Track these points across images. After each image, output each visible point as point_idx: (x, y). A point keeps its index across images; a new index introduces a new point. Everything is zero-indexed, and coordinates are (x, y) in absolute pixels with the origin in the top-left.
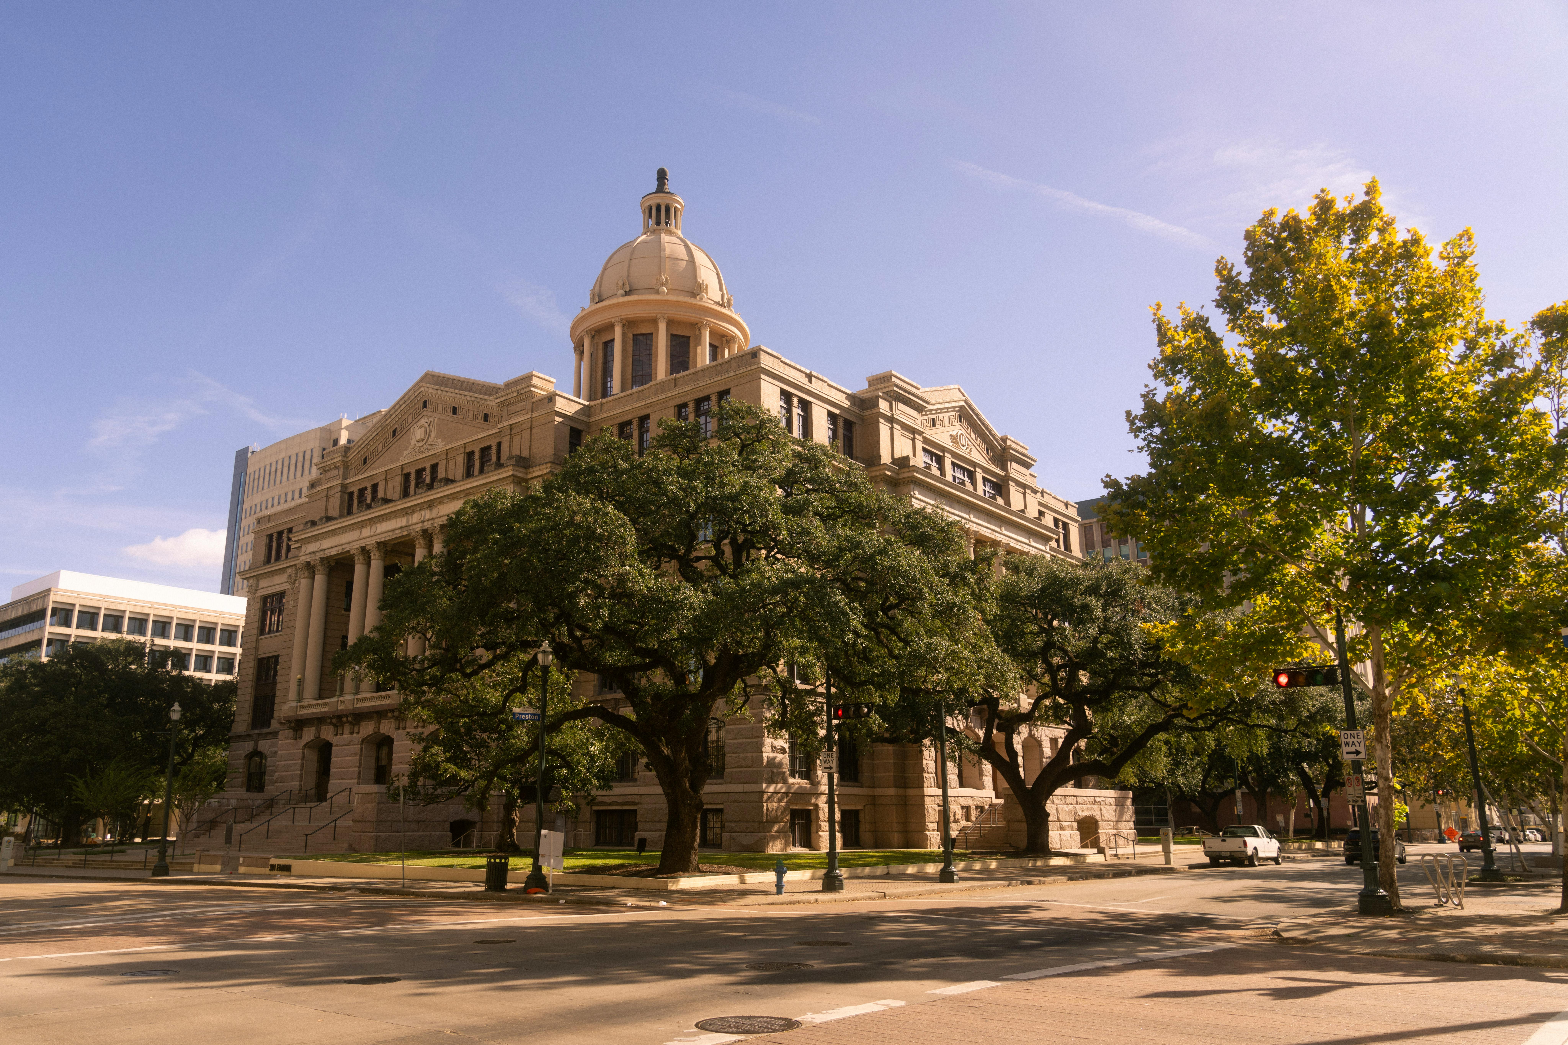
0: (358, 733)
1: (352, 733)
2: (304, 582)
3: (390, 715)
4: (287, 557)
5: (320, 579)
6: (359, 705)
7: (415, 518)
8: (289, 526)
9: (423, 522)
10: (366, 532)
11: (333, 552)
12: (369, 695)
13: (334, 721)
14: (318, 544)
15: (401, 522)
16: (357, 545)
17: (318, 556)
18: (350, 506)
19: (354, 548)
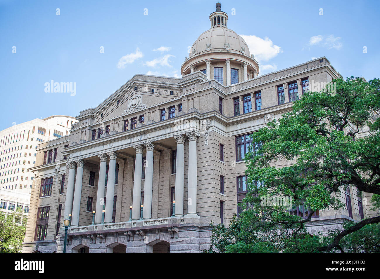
0: (105, 243)
1: (101, 243)
2: (71, 171)
3: (125, 234)
4: (54, 161)
5: (80, 169)
6: (107, 229)
7: (135, 139)
8: (55, 147)
9: (140, 141)
10: (107, 146)
11: (88, 156)
12: (110, 224)
13: (92, 236)
14: (79, 153)
15: (128, 141)
16: (102, 153)
17: (79, 158)
18: (94, 136)
19: (100, 154)
